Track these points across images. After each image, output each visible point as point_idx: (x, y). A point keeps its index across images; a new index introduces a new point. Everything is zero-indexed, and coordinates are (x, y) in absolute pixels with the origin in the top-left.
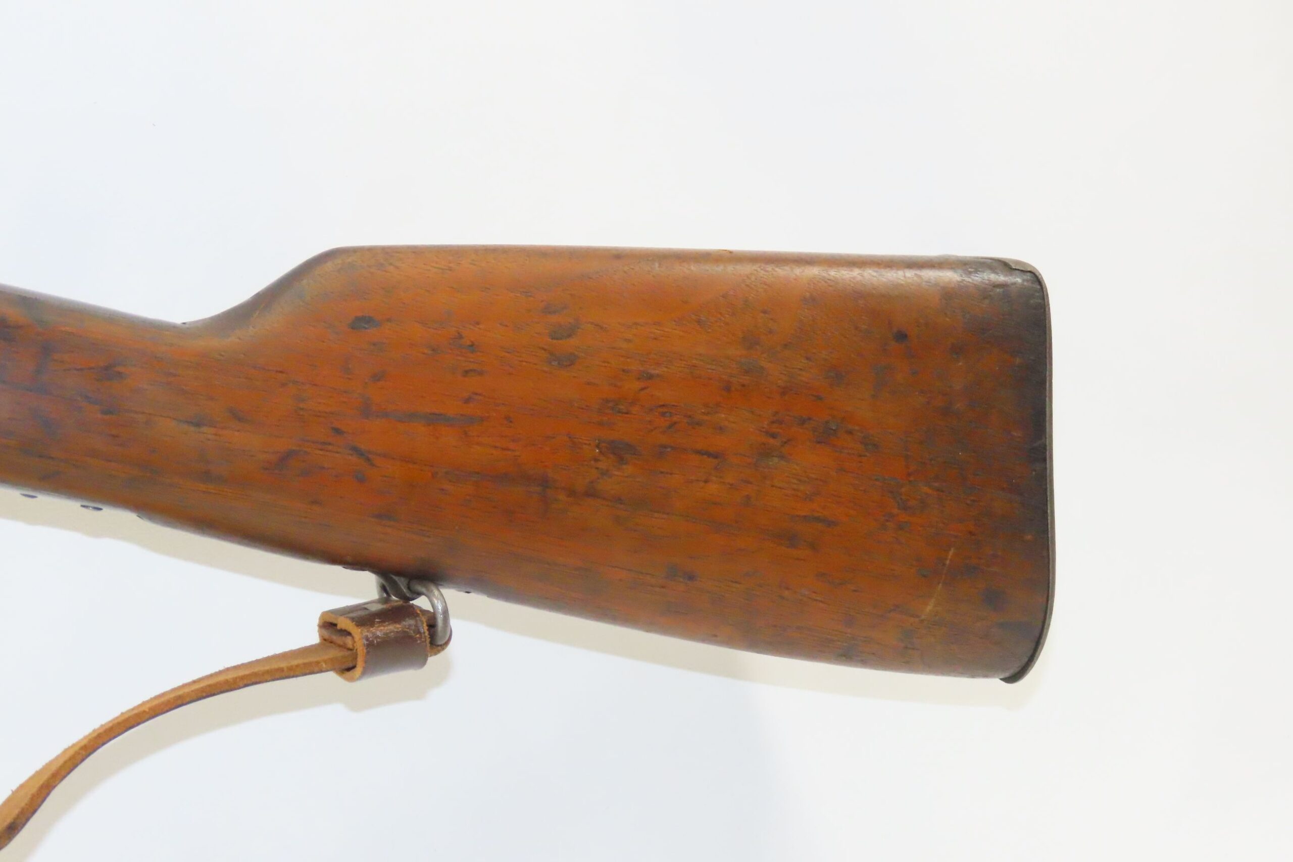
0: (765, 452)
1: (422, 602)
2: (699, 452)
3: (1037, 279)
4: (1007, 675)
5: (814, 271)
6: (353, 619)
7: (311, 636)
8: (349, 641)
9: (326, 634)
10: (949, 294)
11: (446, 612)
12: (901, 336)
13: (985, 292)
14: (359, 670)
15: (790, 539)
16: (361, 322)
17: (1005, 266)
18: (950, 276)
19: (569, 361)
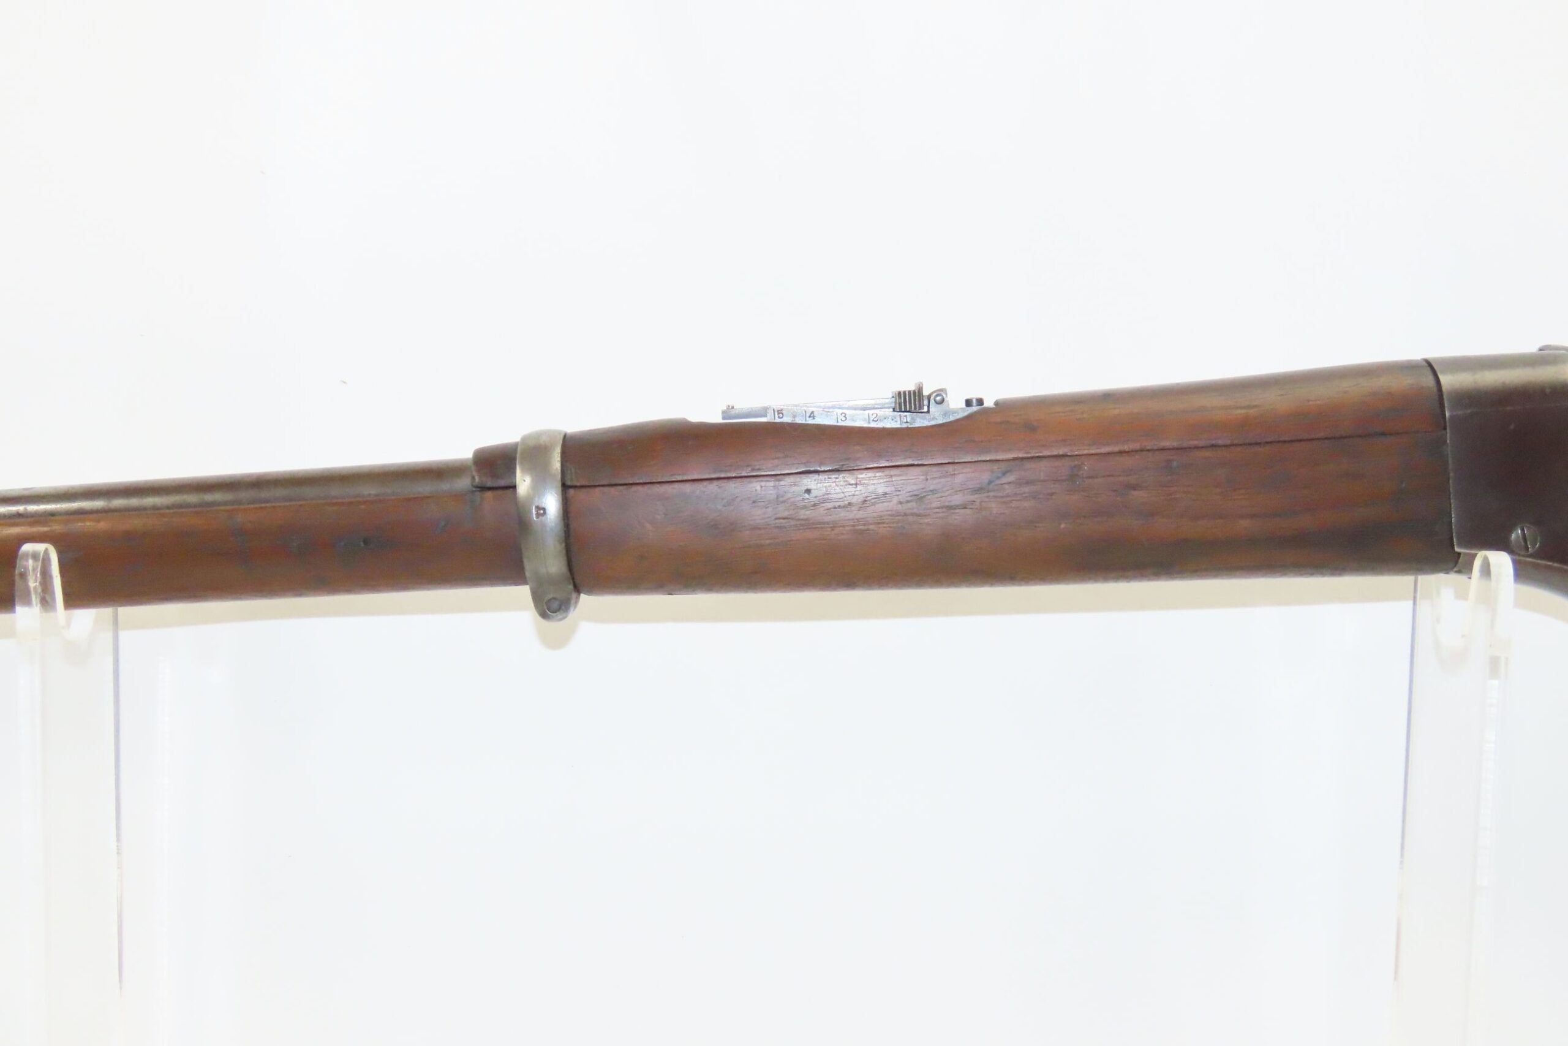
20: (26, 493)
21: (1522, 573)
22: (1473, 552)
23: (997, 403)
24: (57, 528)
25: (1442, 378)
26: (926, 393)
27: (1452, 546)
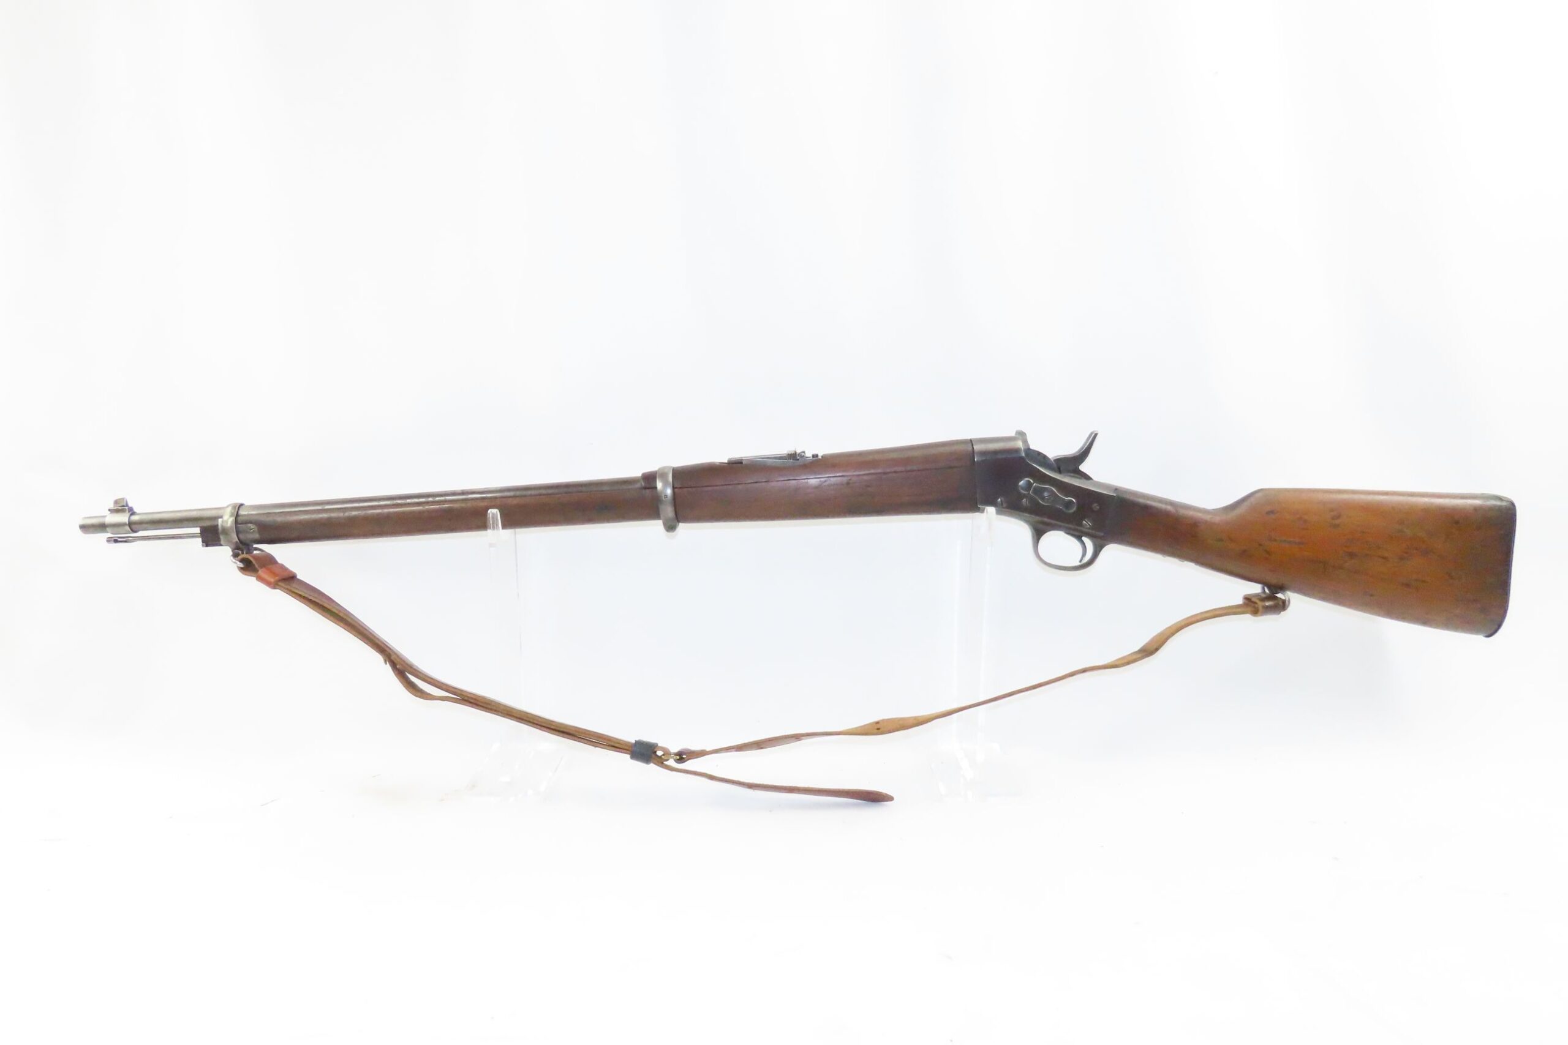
0: (1401, 558)
1: (1279, 595)
2: (1379, 556)
3: (1513, 504)
4: (1487, 635)
5: (1426, 500)
6: (1258, 599)
7: (1240, 601)
8: (1256, 605)
9: (1247, 602)
10: (1476, 509)
11: (1289, 600)
12: (1457, 522)
13: (1492, 509)
14: (1260, 613)
15: (1408, 585)
16: (1272, 512)
17: (1500, 499)
18: (1478, 502)
19: (1337, 526)
20: (486, 490)
21: (998, 513)
22: (983, 507)
23: (822, 457)
24: (498, 502)
25: (975, 447)
26: (797, 454)
27: (977, 503)
